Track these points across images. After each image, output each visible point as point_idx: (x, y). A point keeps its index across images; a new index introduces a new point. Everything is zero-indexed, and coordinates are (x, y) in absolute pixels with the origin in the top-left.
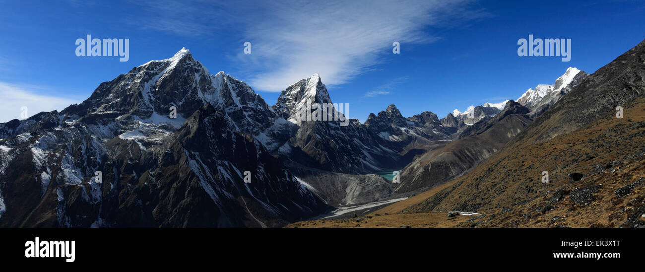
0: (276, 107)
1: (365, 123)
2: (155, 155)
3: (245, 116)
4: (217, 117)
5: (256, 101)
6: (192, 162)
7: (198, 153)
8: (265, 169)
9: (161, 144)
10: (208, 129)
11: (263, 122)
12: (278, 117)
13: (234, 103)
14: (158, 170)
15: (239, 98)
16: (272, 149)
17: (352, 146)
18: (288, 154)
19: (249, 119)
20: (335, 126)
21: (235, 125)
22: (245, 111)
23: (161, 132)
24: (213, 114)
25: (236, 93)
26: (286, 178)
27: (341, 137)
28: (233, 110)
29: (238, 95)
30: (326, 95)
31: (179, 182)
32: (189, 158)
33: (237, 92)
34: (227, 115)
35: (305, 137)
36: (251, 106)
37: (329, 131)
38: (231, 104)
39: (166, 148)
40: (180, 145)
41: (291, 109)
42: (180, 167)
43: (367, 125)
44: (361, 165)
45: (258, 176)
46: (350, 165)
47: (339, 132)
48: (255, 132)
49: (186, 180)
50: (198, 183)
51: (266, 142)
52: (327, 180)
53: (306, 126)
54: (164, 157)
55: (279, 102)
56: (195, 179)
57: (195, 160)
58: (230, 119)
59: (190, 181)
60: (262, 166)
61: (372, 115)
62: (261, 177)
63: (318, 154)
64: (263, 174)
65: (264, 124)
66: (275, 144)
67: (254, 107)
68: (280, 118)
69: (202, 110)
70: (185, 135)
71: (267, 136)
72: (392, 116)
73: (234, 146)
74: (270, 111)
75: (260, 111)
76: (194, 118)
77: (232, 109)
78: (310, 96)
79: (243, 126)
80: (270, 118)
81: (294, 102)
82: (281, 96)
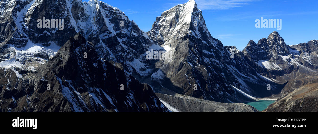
0: (151, 34)
1: (243, 50)
2: (31, 83)
3: (119, 43)
4: (87, 47)
5: (130, 28)
6: (66, 89)
7: (71, 81)
8: (134, 96)
9: (36, 73)
10: (79, 59)
11: (138, 48)
12: (152, 44)
13: (108, 30)
14: (34, 96)
15: (113, 25)
16: (145, 75)
17: (226, 74)
18: (160, 80)
19: (123, 46)
20: (210, 53)
21: (110, 51)
22: (119, 37)
23: (37, 60)
24: (84, 44)
25: (110, 20)
26: (154, 105)
27: (215, 64)
28: (107, 37)
29: (112, 21)
30: (202, 22)
31: (54, 107)
32: (62, 86)
33: (110, 18)
34: (101, 41)
35: (178, 64)
36: (125, 33)
37: (203, 59)
38: (105, 31)
39: (41, 76)
40: (53, 74)
41: (166, 36)
42: (55, 94)
43: (245, 53)
44: (234, 93)
45: (128, 103)
46: (222, 93)
47: (213, 60)
48: (129, 58)
49: (59, 106)
50: (70, 109)
51: (140, 68)
52: (196, 107)
53: (179, 53)
54: (39, 84)
55: (153, 28)
56: (67, 105)
57: (68, 87)
58: (104, 45)
59: (64, 106)
60: (132, 93)
61: (252, 42)
62: (130, 104)
63: (189, 81)
64: (132, 100)
65: (138, 50)
66: (149, 70)
67: (128, 33)
68: (154, 44)
69: (72, 40)
70: (58, 64)
71: (141, 62)
72: (273, 44)
73: (105, 74)
74: (144, 38)
75: (134, 37)
76: (65, 49)
77: (106, 35)
78: (185, 23)
79: (117, 53)
80: (144, 45)
81: (169, 29)
82: (155, 22)
